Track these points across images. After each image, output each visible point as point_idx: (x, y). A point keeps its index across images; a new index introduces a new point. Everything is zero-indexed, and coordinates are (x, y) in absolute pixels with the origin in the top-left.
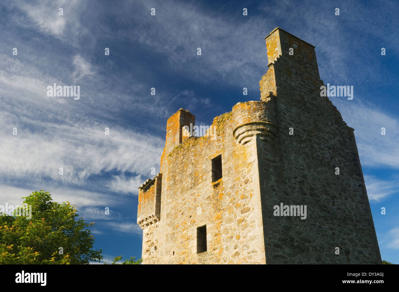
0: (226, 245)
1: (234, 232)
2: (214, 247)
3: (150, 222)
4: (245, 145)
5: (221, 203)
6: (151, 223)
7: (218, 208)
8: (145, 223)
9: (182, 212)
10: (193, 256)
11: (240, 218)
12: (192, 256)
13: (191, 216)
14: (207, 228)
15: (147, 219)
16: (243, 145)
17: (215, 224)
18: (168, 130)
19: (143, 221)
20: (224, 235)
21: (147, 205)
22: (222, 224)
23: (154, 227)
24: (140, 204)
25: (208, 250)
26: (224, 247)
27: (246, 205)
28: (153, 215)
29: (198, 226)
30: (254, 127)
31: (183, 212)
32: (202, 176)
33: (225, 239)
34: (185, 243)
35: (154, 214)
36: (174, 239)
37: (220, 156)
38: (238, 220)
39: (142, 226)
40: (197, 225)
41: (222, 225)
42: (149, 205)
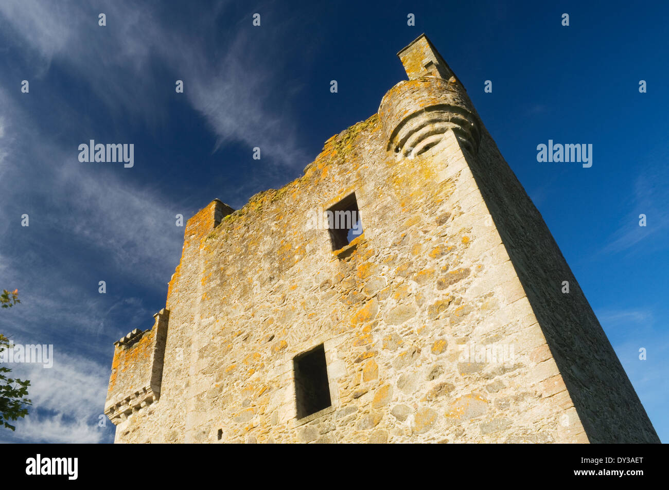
0: (398, 377)
1: (420, 338)
2: (356, 390)
3: (134, 405)
4: (423, 154)
5: (365, 283)
6: (138, 408)
7: (358, 297)
8: (123, 409)
9: (245, 334)
10: (284, 427)
11: (436, 299)
12: (280, 428)
13: (273, 337)
14: (326, 349)
15: (128, 400)
16: (417, 157)
17: (353, 335)
18: (188, 236)
19: (119, 405)
20: (386, 354)
21: (131, 371)
22: (376, 328)
23: (144, 416)
24: (115, 373)
25: (333, 402)
26: (393, 382)
27: (451, 267)
28: (144, 389)
29: (294, 355)
30: (446, 115)
31: (248, 335)
32: (302, 248)
33: (391, 361)
34: (255, 403)
35: (147, 385)
36: (220, 401)
37: (353, 195)
38: (431, 308)
39: (115, 417)
40: (294, 352)
41: (377, 330)
42: (138, 371)
